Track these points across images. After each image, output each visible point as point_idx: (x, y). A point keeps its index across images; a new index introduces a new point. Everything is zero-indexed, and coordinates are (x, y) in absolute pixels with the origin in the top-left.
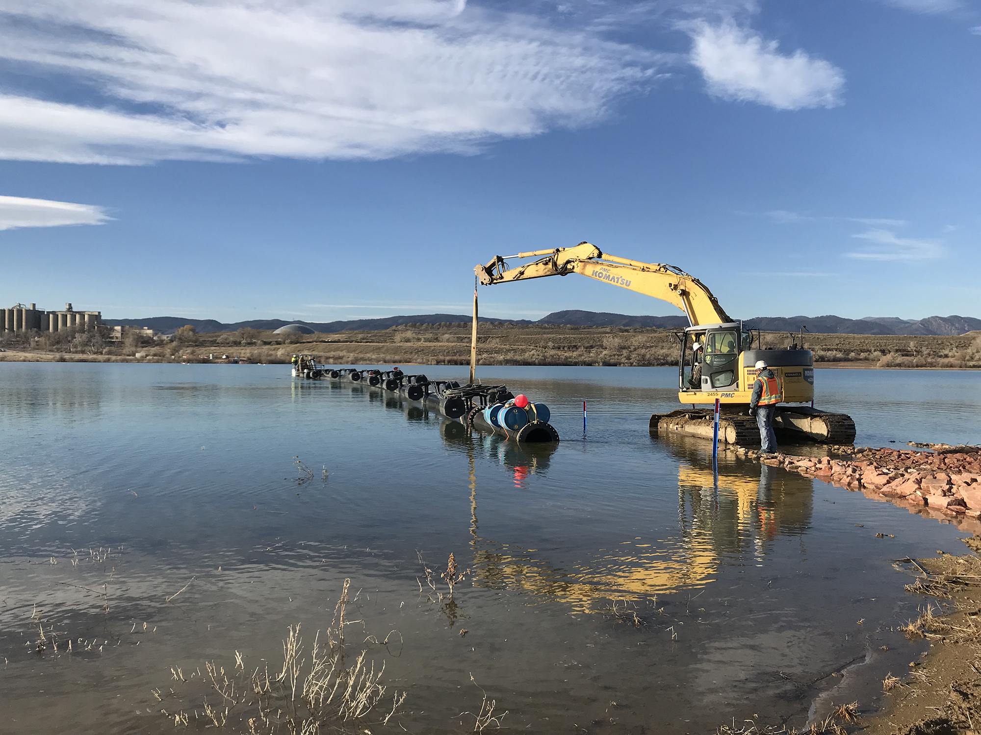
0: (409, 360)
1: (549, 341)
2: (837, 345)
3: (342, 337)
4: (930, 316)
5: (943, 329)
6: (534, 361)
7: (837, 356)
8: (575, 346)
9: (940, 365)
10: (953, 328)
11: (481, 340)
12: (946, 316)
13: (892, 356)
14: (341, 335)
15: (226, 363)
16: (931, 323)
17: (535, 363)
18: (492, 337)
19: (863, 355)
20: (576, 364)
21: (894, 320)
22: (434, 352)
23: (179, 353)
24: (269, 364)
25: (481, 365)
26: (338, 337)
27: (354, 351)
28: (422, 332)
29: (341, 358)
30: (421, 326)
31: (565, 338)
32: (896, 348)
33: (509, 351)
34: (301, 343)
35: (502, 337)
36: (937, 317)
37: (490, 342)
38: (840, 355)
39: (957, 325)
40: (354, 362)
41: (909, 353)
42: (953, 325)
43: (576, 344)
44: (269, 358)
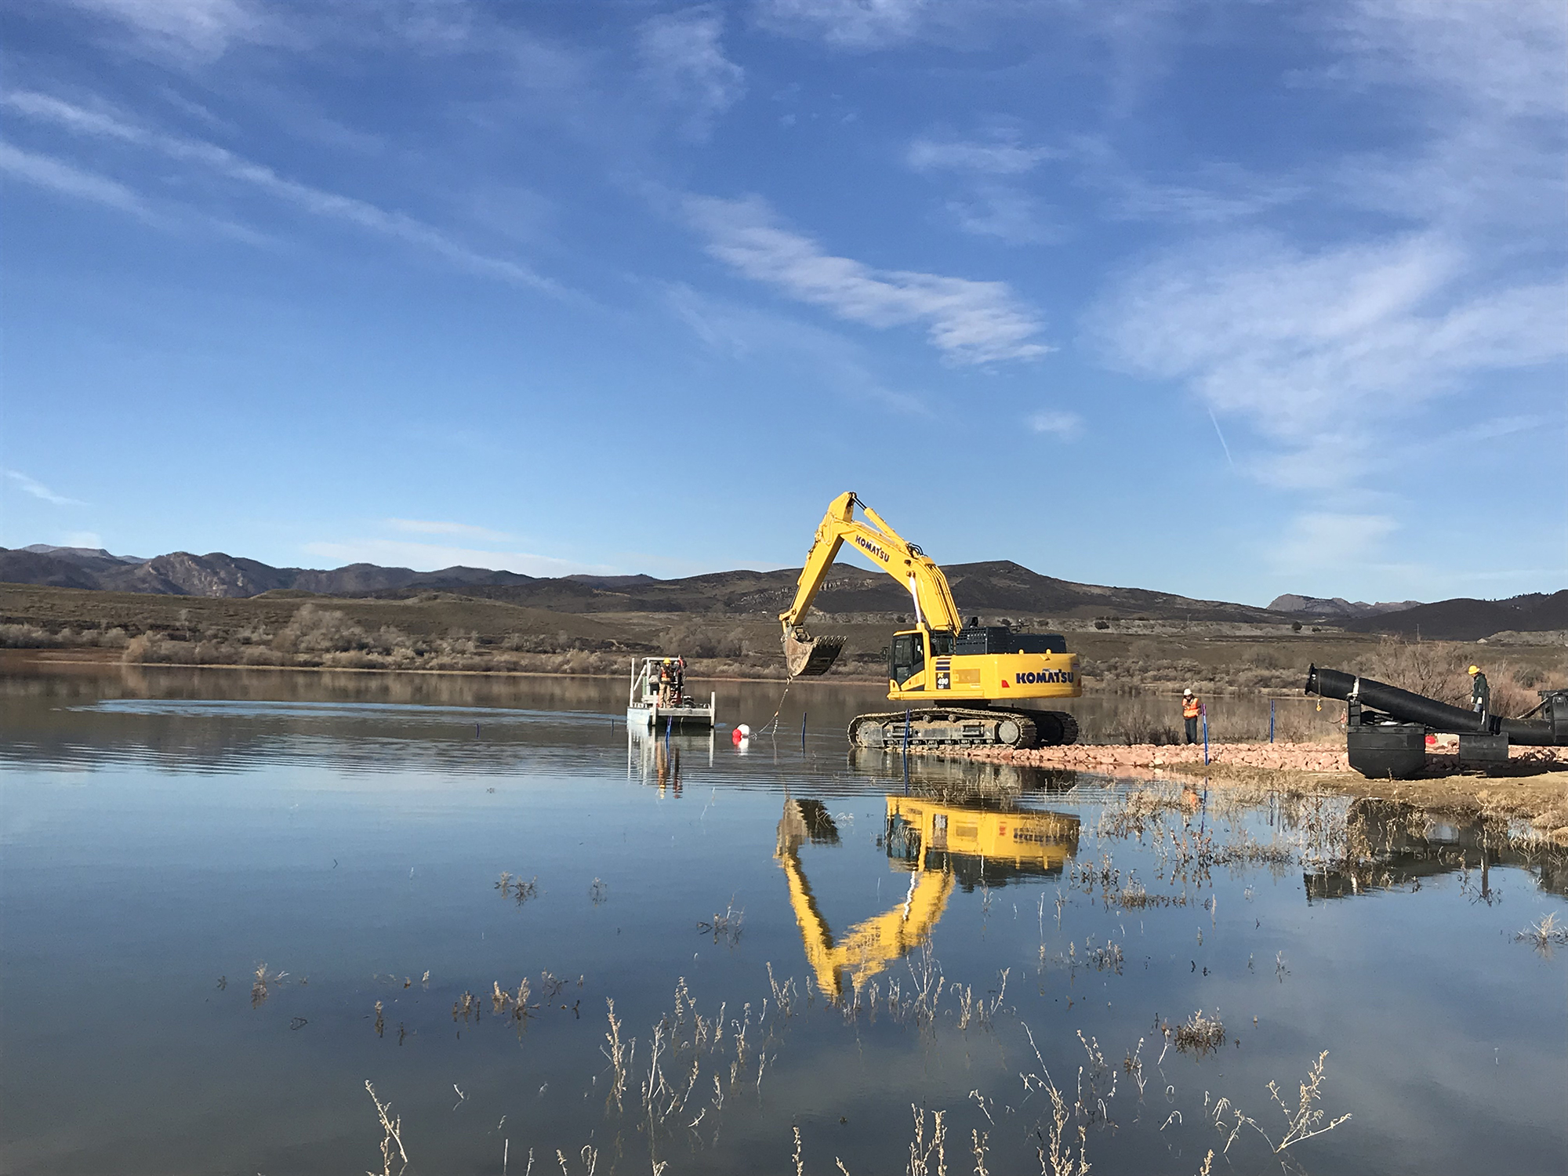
2: (27, 609)
4: (171, 552)
5: (196, 582)
7: (34, 635)
9: (245, 660)
10: (215, 579)
12: (200, 554)
13: (150, 640)
16: (173, 566)
19: (87, 635)
21: (97, 555)
32: (149, 621)
36: (186, 554)
38: (38, 634)
39: (222, 574)
41: (178, 633)
42: (216, 573)
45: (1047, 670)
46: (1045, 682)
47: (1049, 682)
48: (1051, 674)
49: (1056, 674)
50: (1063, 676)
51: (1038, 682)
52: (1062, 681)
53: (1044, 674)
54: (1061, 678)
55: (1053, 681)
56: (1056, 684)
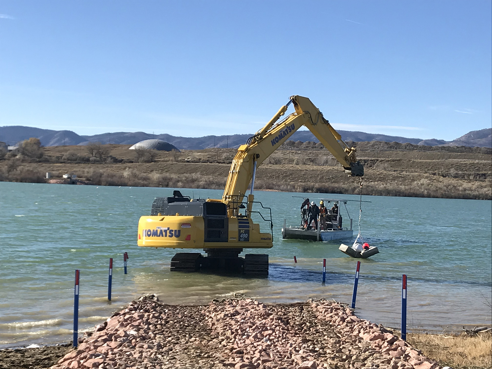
0: (271, 186)
1: (452, 167)
3: (204, 156)
6: (423, 192)
8: (484, 175)
11: (367, 164)
14: (203, 154)
15: (62, 183)
17: (424, 195)
18: (381, 161)
20: (475, 197)
22: (304, 176)
23: (16, 170)
24: (109, 185)
25: (356, 194)
26: (200, 155)
27: (213, 173)
28: (299, 152)
29: (193, 181)
30: (301, 145)
31: (473, 164)
33: (394, 178)
34: (155, 161)
35: (393, 161)
37: (378, 166)
40: (206, 186)
43: (486, 172)
44: (109, 179)
45: (159, 228)
46: (157, 236)
47: (159, 236)
48: (161, 231)
49: (166, 231)
50: (170, 233)
51: (153, 236)
52: (169, 236)
53: (157, 230)
54: (168, 234)
55: (163, 236)
56: (164, 237)
